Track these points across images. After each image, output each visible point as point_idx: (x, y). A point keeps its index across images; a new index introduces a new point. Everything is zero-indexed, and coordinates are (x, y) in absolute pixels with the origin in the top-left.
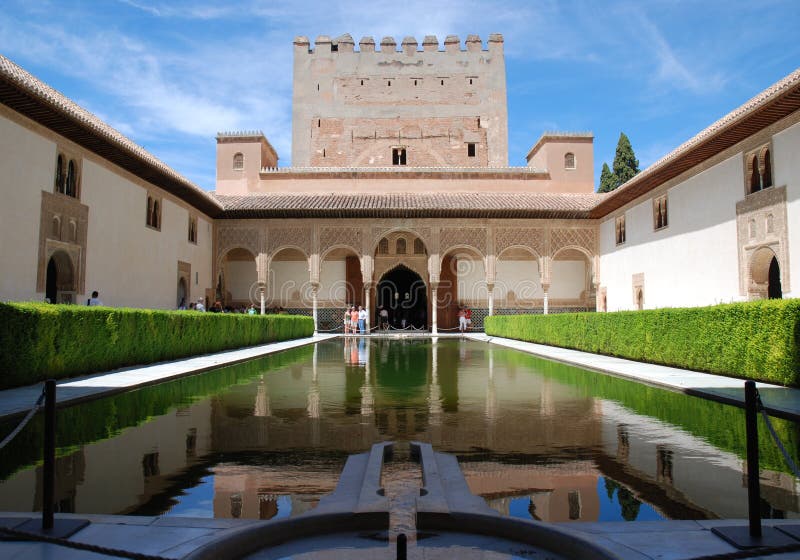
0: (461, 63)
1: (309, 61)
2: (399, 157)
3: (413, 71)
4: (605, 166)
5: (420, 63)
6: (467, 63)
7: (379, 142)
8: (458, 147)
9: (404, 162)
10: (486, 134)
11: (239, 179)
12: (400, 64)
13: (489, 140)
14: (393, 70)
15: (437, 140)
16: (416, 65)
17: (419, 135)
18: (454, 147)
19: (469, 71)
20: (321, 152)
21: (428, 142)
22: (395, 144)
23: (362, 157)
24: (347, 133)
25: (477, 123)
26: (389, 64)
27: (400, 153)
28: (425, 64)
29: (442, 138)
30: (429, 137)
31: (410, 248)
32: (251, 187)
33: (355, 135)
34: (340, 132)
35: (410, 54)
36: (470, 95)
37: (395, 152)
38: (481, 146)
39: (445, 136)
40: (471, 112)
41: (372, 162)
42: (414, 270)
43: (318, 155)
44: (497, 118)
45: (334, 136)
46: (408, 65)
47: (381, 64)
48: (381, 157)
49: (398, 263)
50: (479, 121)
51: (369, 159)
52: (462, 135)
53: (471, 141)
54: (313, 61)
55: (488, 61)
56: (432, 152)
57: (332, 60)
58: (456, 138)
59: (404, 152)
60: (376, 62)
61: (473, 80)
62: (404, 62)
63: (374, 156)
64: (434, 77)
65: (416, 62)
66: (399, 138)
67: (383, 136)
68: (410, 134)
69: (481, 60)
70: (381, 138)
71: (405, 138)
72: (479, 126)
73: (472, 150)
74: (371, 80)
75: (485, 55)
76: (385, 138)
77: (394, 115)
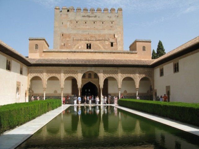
0: (109, 17)
1: (60, 14)
2: (89, 47)
3: (93, 19)
4: (153, 50)
5: (95, 16)
6: (111, 17)
7: (82, 41)
8: (108, 43)
10: (116, 40)
11: (36, 53)
12: (89, 17)
13: (118, 41)
14: (87, 19)
15: (101, 41)
17: (95, 40)
18: (106, 44)
19: (111, 19)
20: (63, 44)
21: (98, 42)
22: (87, 42)
23: (76, 46)
24: (72, 38)
25: (114, 36)
26: (86, 17)
27: (89, 45)
28: (97, 17)
29: (103, 41)
30: (98, 40)
31: (93, 76)
32: (40, 56)
33: (74, 39)
34: (70, 38)
35: (93, 13)
36: (112, 27)
37: (87, 44)
38: (115, 43)
39: (103, 40)
40: (112, 32)
41: (80, 48)
42: (94, 83)
43: (62, 45)
44: (120, 35)
45: (67, 39)
46: (92, 17)
47: (83, 16)
48: (83, 46)
49: (89, 81)
50: (114, 35)
51: (79, 47)
52: (109, 40)
53: (112, 42)
54: (61, 15)
55: (118, 16)
56: (99, 45)
57: (67, 15)
58: (107, 40)
59: (90, 45)
60: (81, 16)
61: (113, 22)
62: (90, 16)
63: (80, 46)
64: (100, 21)
65: (94, 16)
66: (89, 40)
67: (83, 40)
68: (92, 39)
69: (115, 16)
70: (82, 40)
71: (91, 40)
72: (114, 37)
73: (112, 45)
74: (80, 21)
75: (116, 15)
76: (84, 40)
77: (87, 33)
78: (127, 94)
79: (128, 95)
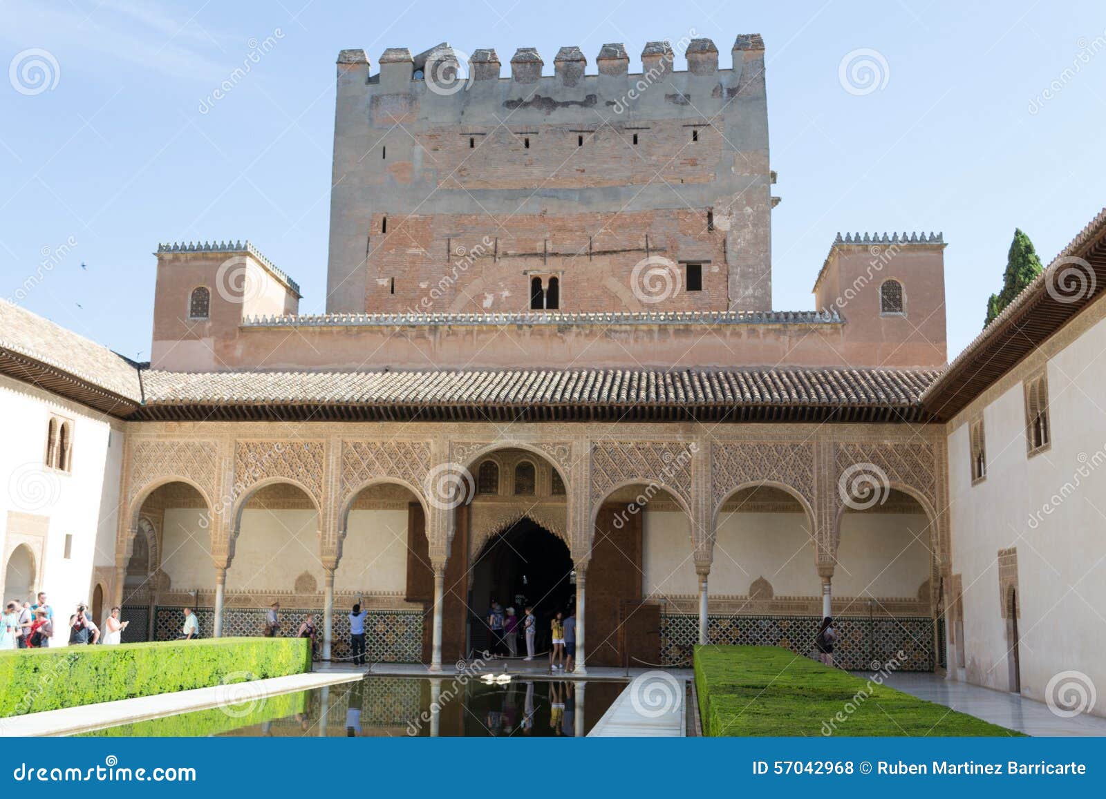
0: (673, 97)
1: (368, 97)
2: (545, 294)
3: (574, 116)
5: (590, 101)
6: (688, 96)
7: (503, 263)
9: (553, 304)
10: (724, 243)
12: (547, 103)
13: (731, 256)
14: (536, 116)
15: (622, 259)
16: (583, 104)
17: (584, 249)
19: (692, 113)
20: (384, 282)
21: (602, 263)
22: (536, 268)
23: (466, 294)
24: (439, 245)
25: (705, 221)
26: (527, 104)
27: (545, 286)
28: (601, 103)
29: (634, 255)
30: (605, 253)
34: (426, 241)
35: (570, 80)
36: (694, 163)
37: (536, 282)
38: (715, 269)
39: (638, 249)
40: (693, 198)
41: (488, 303)
43: (379, 290)
44: (749, 210)
45: (412, 252)
46: (566, 104)
47: (510, 104)
48: (506, 293)
50: (710, 216)
51: (480, 298)
52: (675, 247)
53: (693, 257)
54: (375, 100)
55: (732, 92)
56: (612, 283)
58: (661, 251)
59: (554, 282)
60: (502, 100)
61: (700, 131)
62: (557, 99)
63: (492, 291)
64: (620, 127)
65: (581, 99)
66: (544, 255)
67: (510, 252)
68: (567, 245)
69: (717, 91)
70: (505, 255)
71: (555, 254)
72: (711, 228)
73: (694, 278)
74: (491, 135)
75: (725, 81)
76: (514, 256)
77: (535, 209)
78: (774, 607)
79: (777, 614)
